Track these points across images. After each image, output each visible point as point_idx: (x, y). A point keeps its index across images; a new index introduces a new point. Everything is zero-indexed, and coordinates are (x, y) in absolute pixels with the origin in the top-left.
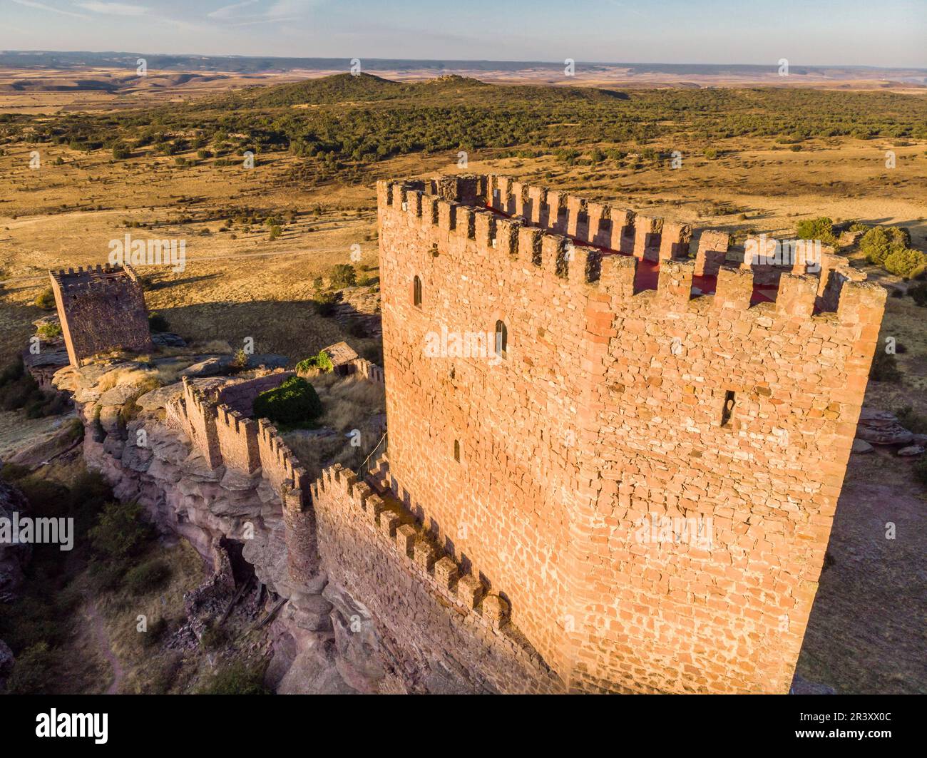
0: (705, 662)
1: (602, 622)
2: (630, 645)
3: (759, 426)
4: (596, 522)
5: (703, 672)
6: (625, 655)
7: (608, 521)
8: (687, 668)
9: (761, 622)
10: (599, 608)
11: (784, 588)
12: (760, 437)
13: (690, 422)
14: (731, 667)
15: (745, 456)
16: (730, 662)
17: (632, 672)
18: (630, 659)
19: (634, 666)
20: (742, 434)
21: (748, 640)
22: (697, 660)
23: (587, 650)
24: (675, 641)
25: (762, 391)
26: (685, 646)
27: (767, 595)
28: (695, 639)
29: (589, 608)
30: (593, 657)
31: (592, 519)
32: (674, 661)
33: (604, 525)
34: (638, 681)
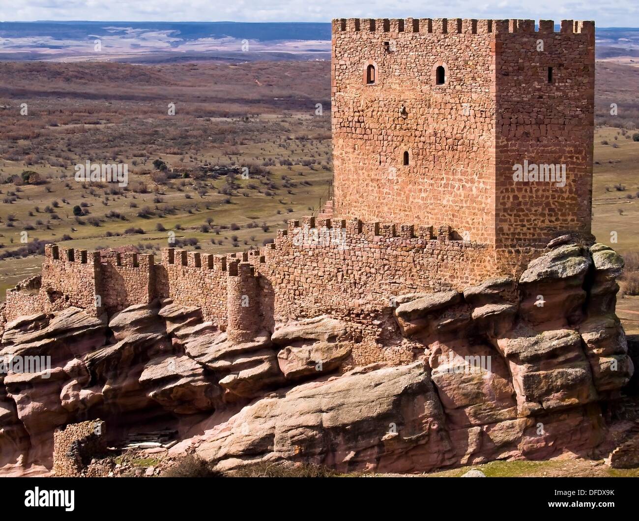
0: (556, 204)
1: (509, 198)
2: (522, 207)
3: (562, 80)
4: (502, 142)
5: (556, 210)
6: (521, 213)
7: (508, 140)
8: (550, 210)
9: (576, 172)
10: (507, 190)
11: (582, 151)
12: (563, 84)
13: (536, 83)
14: (567, 201)
15: (559, 94)
16: (567, 199)
17: (525, 223)
18: (524, 215)
19: (526, 218)
20: (557, 84)
21: (572, 183)
22: (554, 204)
23: (503, 218)
24: (543, 196)
25: (561, 65)
26: (547, 197)
27: (576, 158)
28: (551, 191)
29: (502, 192)
30: (505, 221)
31: (500, 141)
32: (543, 209)
33: (505, 143)
34: (528, 226)
